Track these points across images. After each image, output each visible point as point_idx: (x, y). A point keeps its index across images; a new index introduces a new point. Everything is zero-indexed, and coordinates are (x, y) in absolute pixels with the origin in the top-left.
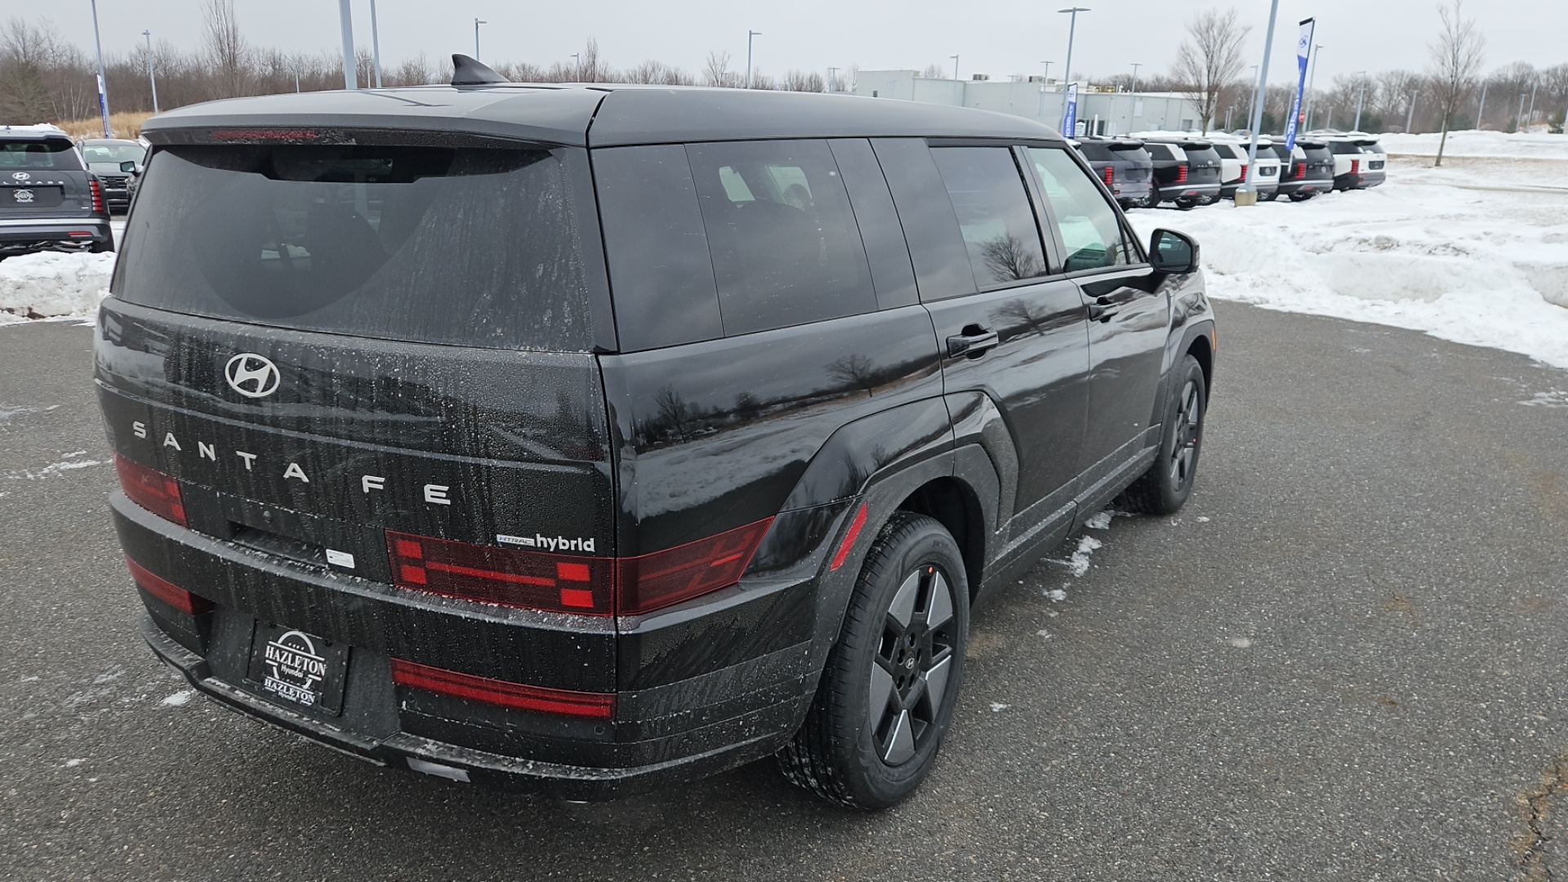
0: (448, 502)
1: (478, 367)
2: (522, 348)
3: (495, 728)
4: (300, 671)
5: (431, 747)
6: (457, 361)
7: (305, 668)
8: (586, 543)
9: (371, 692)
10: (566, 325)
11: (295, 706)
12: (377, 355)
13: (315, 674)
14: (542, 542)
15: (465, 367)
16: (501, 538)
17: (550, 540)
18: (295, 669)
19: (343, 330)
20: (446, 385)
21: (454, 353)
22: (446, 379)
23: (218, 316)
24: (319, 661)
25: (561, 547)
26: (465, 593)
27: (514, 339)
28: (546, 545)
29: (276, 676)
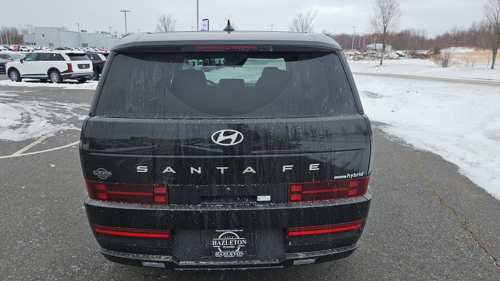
0: (318, 169)
1: (330, 122)
2: (341, 115)
3: (325, 241)
4: (233, 245)
5: (301, 255)
6: (322, 122)
7: (235, 244)
8: (361, 173)
9: (269, 244)
10: (352, 106)
11: (235, 258)
12: (290, 123)
13: (241, 245)
14: (349, 176)
15: (326, 123)
16: (335, 177)
17: (351, 175)
18: (231, 245)
19: (270, 116)
20: (319, 130)
21: (320, 119)
22: (319, 128)
23: (200, 118)
24: (242, 240)
25: (354, 176)
26: (317, 199)
27: (337, 112)
28: (350, 177)
29: (220, 250)
